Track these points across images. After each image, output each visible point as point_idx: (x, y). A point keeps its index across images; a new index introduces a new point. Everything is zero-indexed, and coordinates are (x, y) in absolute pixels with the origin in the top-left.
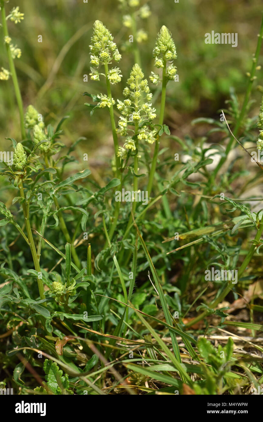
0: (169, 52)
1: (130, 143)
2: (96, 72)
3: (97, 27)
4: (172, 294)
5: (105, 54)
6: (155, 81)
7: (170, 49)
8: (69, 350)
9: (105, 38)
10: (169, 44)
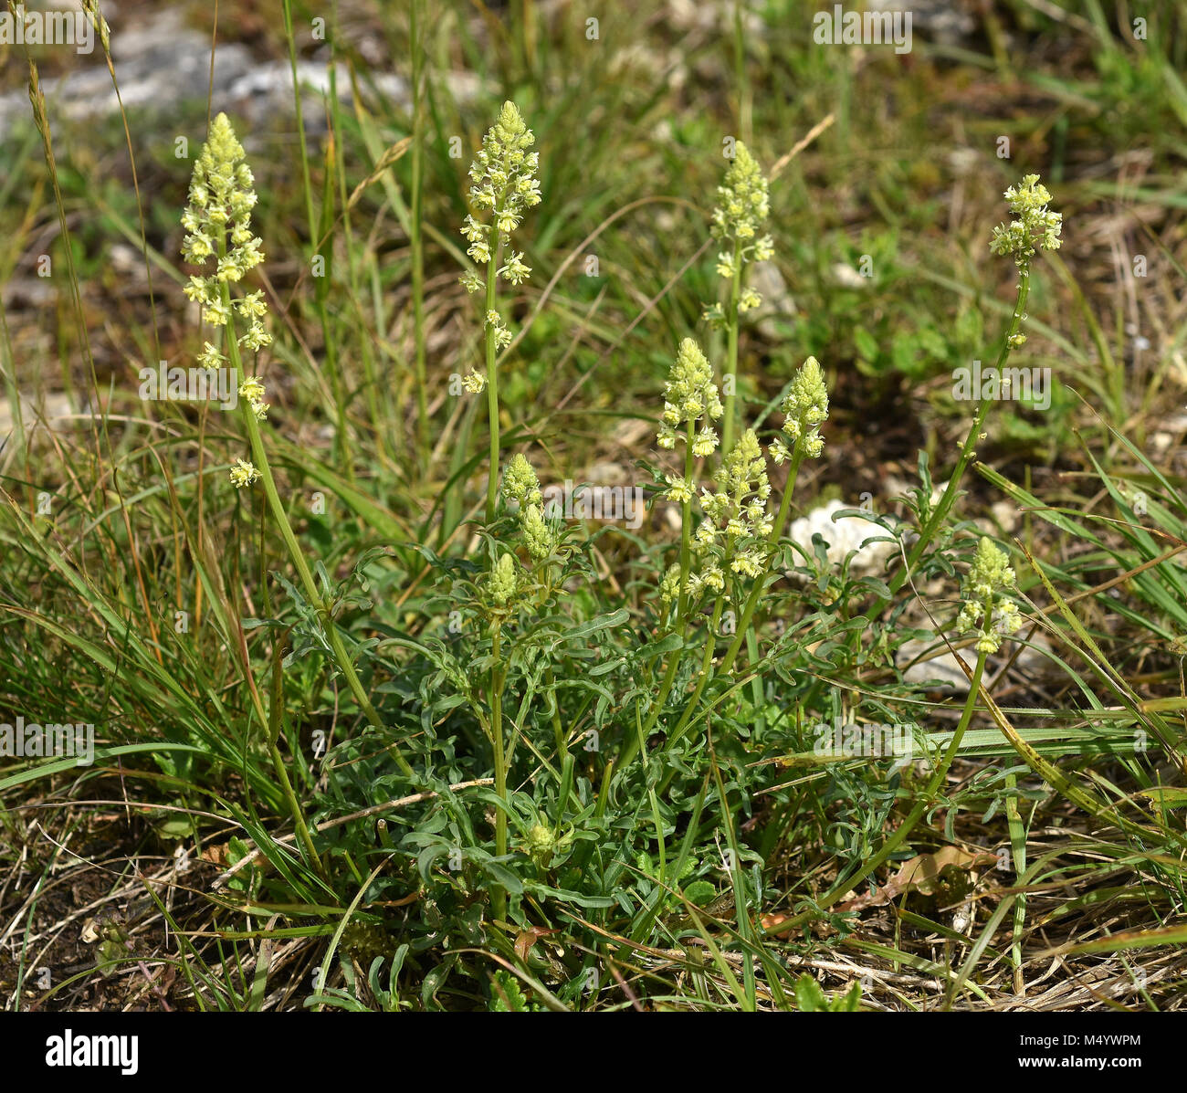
0: (815, 408)
1: (715, 575)
2: (670, 433)
3: (687, 352)
4: (747, 865)
5: (693, 404)
6: (779, 458)
7: (817, 403)
8: (535, 954)
9: (698, 376)
10: (816, 395)
